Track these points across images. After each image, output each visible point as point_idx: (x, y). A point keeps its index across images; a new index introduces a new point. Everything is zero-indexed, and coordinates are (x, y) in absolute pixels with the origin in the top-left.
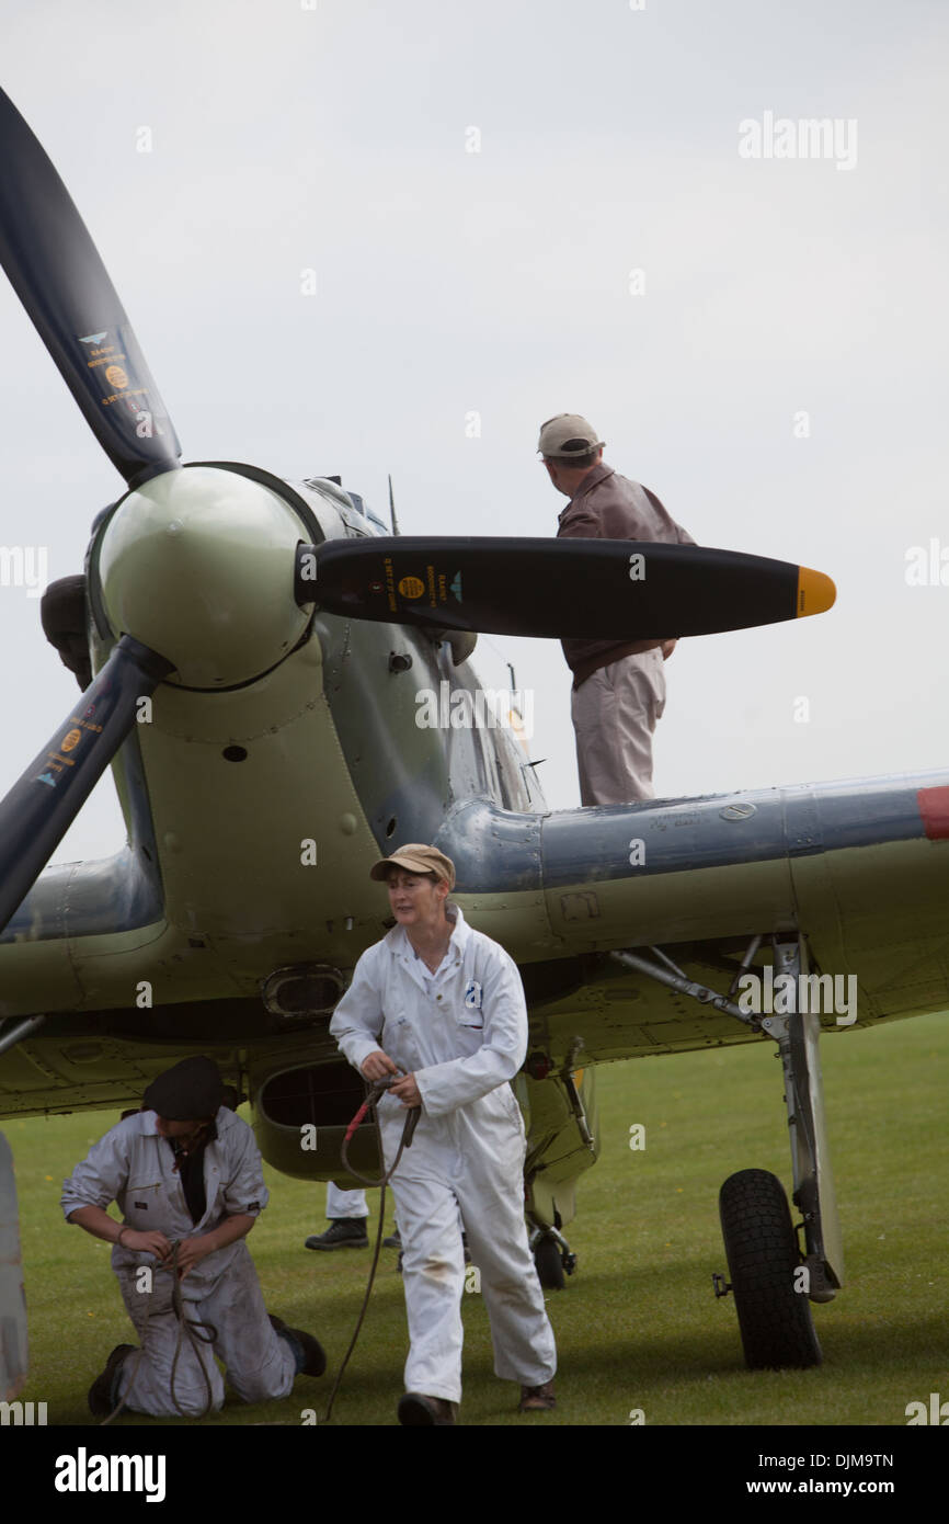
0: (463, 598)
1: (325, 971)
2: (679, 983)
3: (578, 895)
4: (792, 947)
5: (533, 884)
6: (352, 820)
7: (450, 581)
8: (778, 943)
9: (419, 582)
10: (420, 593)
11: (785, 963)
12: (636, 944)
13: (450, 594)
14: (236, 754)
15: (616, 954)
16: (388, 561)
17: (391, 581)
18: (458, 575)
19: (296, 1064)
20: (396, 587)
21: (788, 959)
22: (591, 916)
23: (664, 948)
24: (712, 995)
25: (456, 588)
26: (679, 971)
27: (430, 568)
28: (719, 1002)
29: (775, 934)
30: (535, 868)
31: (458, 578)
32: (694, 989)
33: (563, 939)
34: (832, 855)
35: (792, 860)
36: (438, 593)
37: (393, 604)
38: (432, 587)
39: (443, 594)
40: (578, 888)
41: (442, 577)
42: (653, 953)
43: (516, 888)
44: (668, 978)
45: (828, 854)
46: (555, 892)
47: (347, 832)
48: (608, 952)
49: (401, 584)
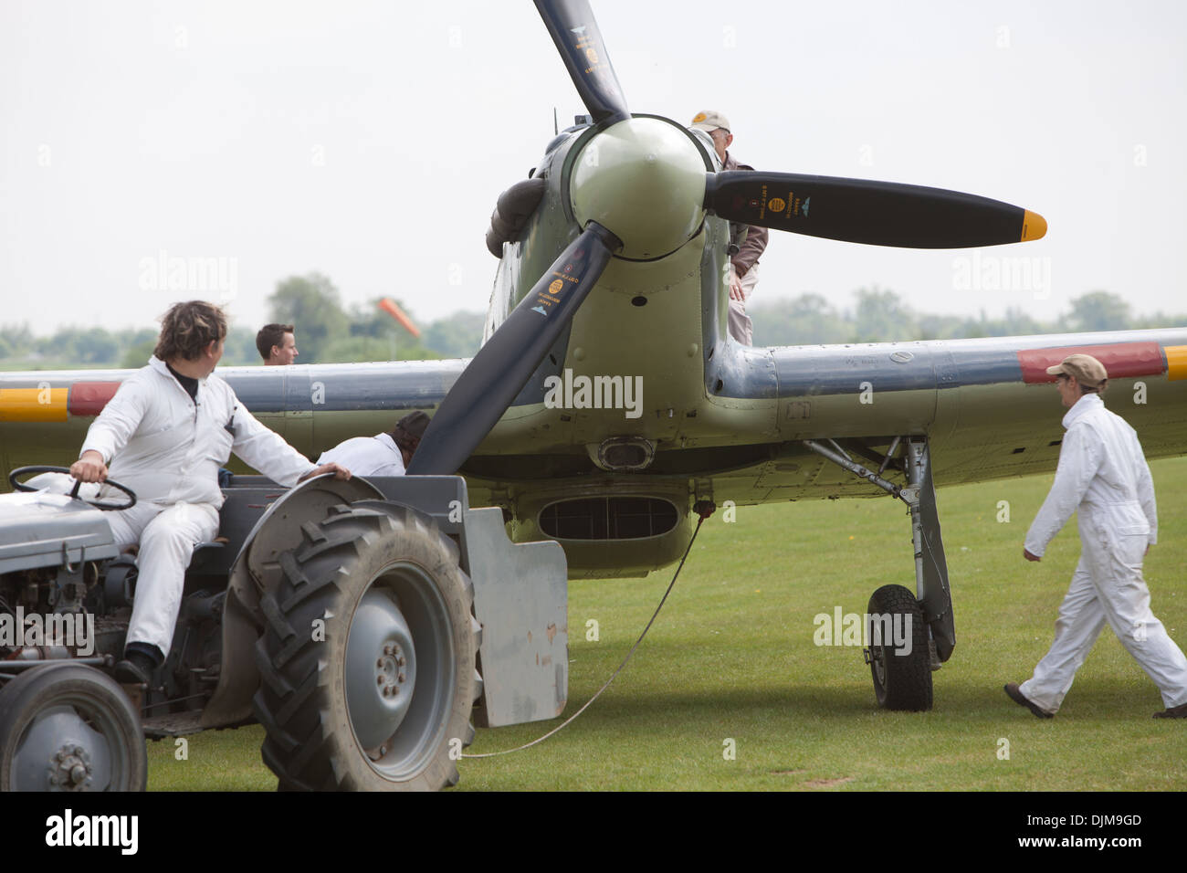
0: (808, 214)
1: (639, 441)
2: (847, 464)
3: (799, 404)
4: (921, 445)
5: (773, 395)
6: (696, 347)
7: (802, 203)
8: (912, 442)
9: (783, 202)
10: (782, 209)
11: (917, 455)
12: (821, 436)
13: (801, 211)
14: (640, 301)
15: (807, 442)
16: (765, 187)
17: (764, 200)
18: (808, 199)
19: (569, 497)
20: (767, 204)
21: (919, 453)
22: (804, 417)
23: (839, 441)
24: (868, 473)
25: (805, 208)
26: (847, 456)
27: (791, 194)
28: (873, 478)
29: (911, 436)
30: (774, 385)
31: (807, 201)
32: (857, 468)
33: (780, 431)
34: (963, 388)
35: (939, 390)
36: (793, 210)
37: (762, 213)
38: (790, 205)
39: (796, 211)
40: (801, 399)
41: (798, 200)
42: (830, 443)
43: (761, 397)
44: (840, 460)
45: (962, 388)
46: (786, 400)
47: (691, 355)
48: (802, 441)
49: (771, 202)
